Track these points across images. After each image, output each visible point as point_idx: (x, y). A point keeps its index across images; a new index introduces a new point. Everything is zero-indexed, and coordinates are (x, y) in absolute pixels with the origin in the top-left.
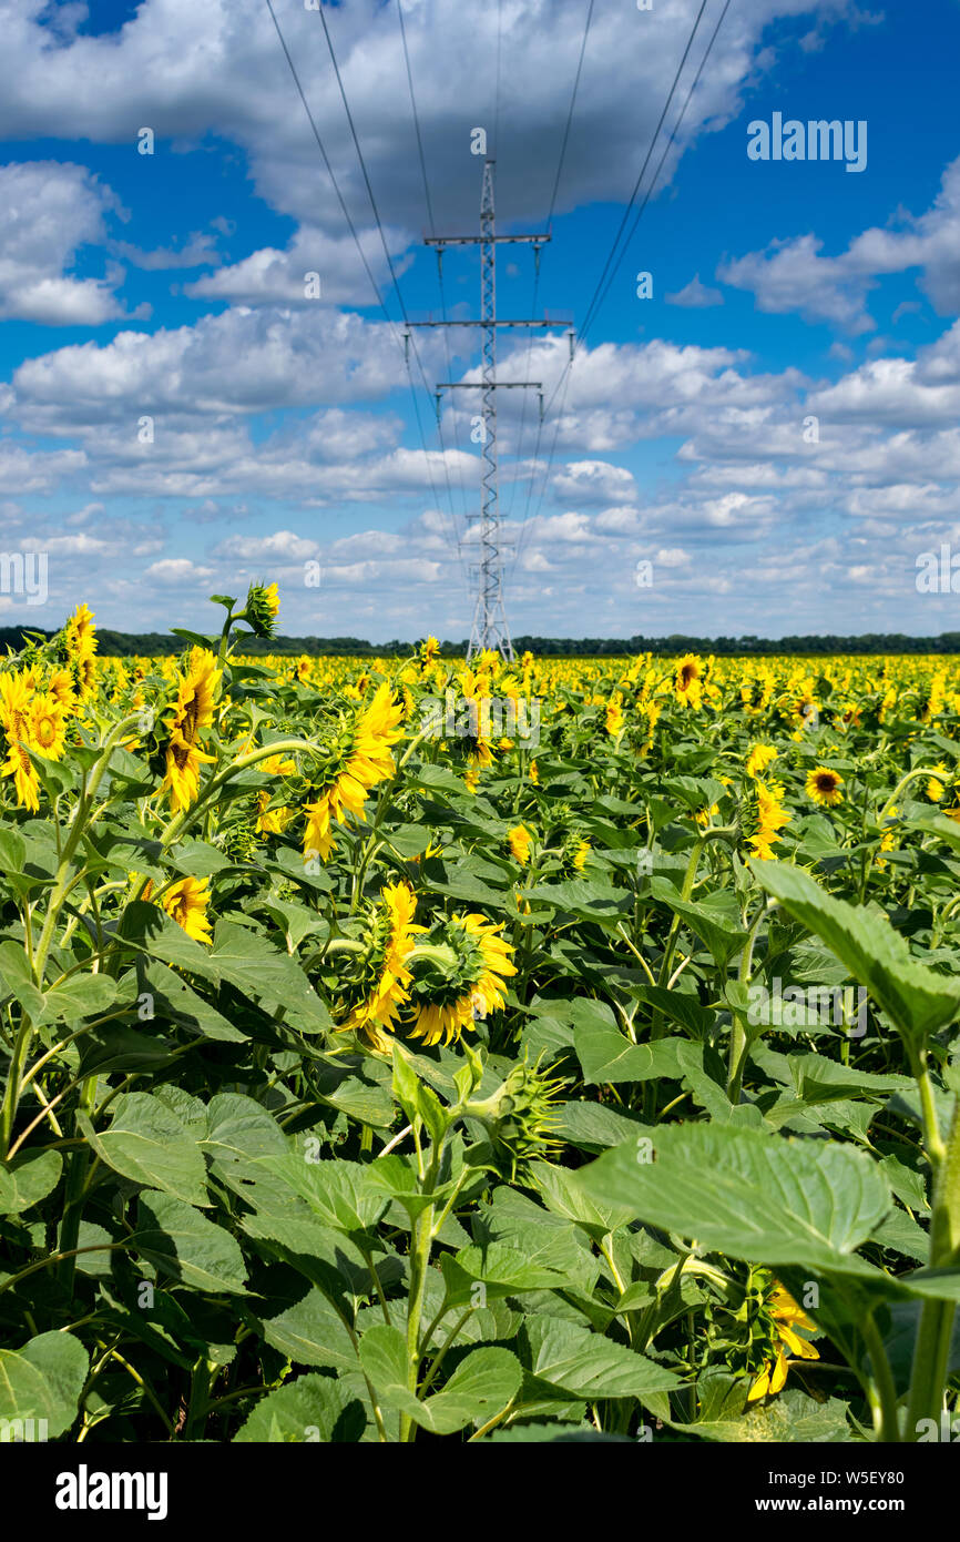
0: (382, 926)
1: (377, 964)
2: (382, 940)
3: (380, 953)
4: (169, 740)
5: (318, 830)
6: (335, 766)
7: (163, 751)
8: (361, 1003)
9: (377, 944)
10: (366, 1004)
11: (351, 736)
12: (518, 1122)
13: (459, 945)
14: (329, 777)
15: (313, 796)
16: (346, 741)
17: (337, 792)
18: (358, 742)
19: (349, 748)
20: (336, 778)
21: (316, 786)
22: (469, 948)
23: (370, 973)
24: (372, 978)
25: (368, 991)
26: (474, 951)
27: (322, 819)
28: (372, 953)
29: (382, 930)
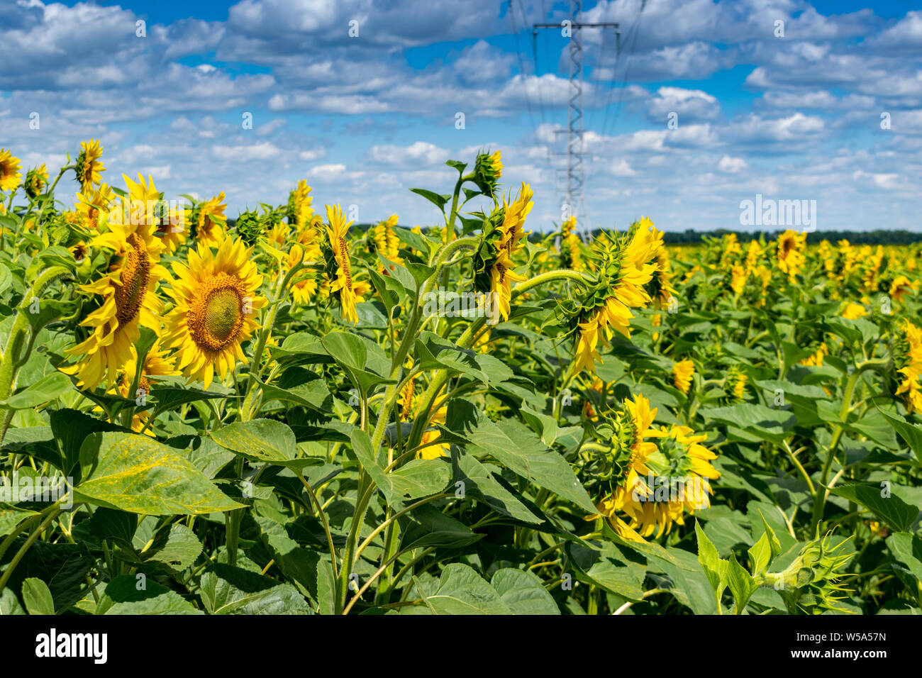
0: (628, 430)
1: (624, 463)
2: (627, 442)
3: (626, 453)
4: (495, 259)
5: (588, 346)
6: (603, 291)
7: (489, 269)
8: (608, 495)
9: (623, 445)
10: (613, 496)
11: (617, 266)
12: (816, 592)
13: (670, 452)
14: (598, 301)
15: (584, 316)
16: (613, 271)
17: (605, 314)
18: (623, 271)
19: (615, 276)
20: (604, 302)
21: (587, 308)
22: (679, 454)
23: (617, 470)
24: (620, 475)
25: (615, 486)
26: (684, 457)
27: (592, 338)
28: (618, 454)
29: (627, 434)
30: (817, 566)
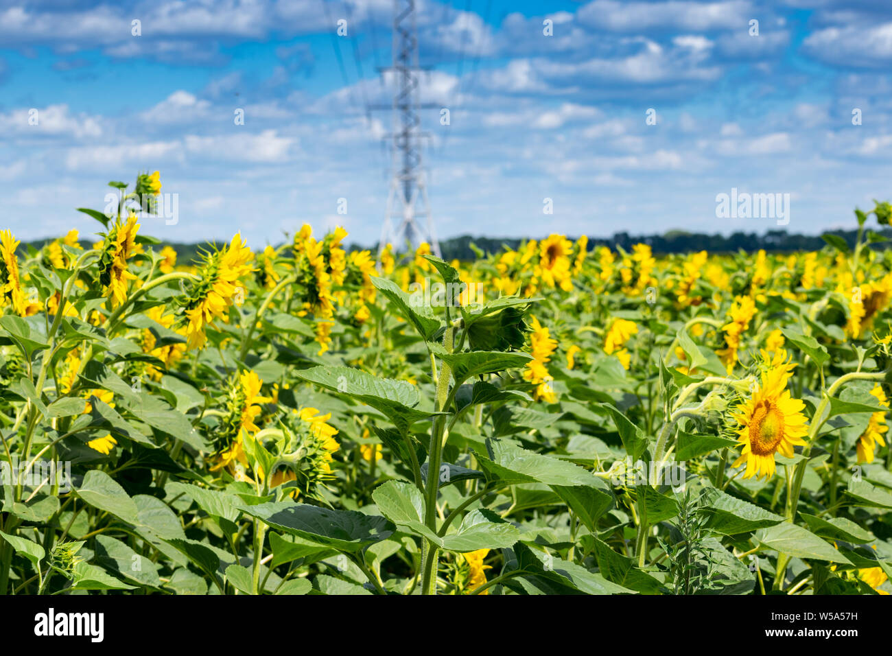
0: (240, 398)
1: (237, 423)
2: (239, 407)
3: (238, 415)
4: (112, 263)
5: (195, 328)
6: (205, 287)
7: (108, 270)
8: (226, 449)
9: (236, 410)
10: (230, 450)
11: (215, 268)
12: (309, 461)
13: (297, 428)
14: (202, 294)
15: (191, 305)
16: (213, 271)
17: (207, 302)
18: (219, 272)
19: (214, 275)
20: (206, 294)
21: (194, 300)
22: (304, 430)
23: (231, 428)
24: (233, 432)
25: (231, 441)
26: (307, 432)
27: (197, 321)
28: (233, 416)
29: (239, 401)
30: (311, 446)
